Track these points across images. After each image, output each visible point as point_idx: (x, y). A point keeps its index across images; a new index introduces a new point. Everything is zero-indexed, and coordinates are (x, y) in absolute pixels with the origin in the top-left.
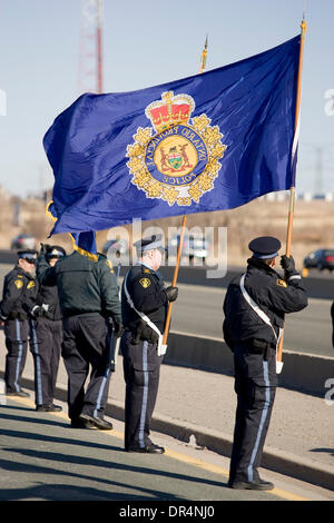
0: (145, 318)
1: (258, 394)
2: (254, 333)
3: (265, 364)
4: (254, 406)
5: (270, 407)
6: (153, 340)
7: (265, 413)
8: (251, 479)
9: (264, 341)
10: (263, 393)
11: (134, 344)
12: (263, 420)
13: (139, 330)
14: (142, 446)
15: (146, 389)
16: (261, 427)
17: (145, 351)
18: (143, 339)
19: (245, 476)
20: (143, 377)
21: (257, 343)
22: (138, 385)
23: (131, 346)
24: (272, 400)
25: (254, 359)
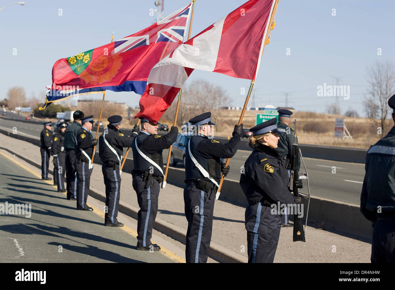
0: (83, 152)
1: (113, 185)
2: (108, 158)
3: (115, 172)
4: (112, 190)
5: (119, 190)
6: (87, 161)
7: (116, 193)
8: (113, 222)
9: (113, 161)
10: (115, 184)
11: (78, 163)
12: (116, 196)
13: (81, 157)
14: (83, 207)
15: (84, 183)
16: (115, 199)
17: (83, 167)
18: (82, 161)
19: (110, 221)
20: (82, 178)
21: (110, 163)
22: (81, 181)
23: (77, 164)
24: (119, 187)
25: (109, 170)
